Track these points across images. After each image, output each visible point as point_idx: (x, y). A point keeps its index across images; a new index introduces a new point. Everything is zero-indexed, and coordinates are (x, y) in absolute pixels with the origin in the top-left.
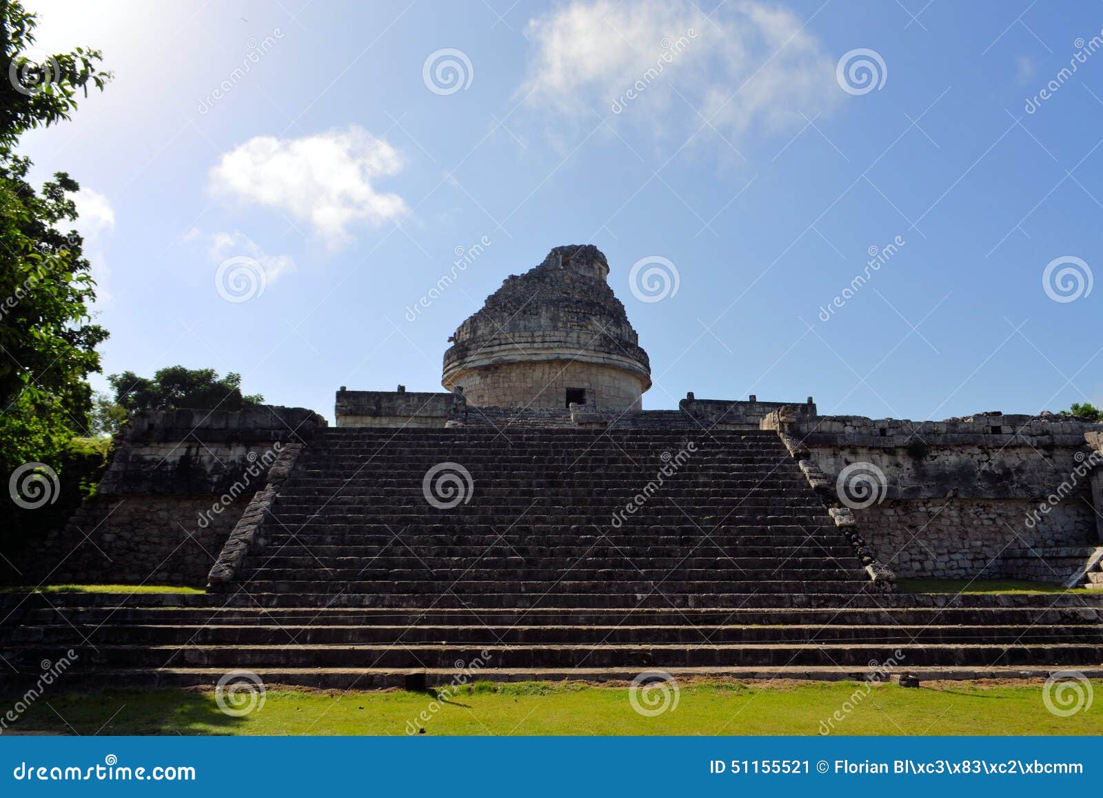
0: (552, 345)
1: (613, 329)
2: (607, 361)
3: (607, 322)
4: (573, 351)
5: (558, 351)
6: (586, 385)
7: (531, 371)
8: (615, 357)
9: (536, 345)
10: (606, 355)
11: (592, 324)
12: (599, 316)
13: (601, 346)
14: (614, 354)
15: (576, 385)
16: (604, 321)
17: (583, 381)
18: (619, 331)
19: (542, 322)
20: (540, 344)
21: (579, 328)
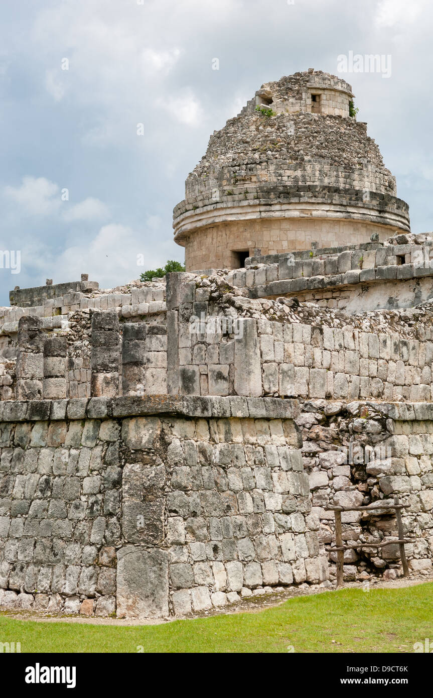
0: (210, 208)
1: (288, 173)
2: (263, 215)
3: (279, 167)
4: (228, 211)
5: (216, 213)
6: (250, 243)
7: (205, 237)
8: (278, 207)
9: (198, 211)
10: (263, 208)
11: (256, 175)
12: (265, 164)
13: (258, 198)
14: (276, 204)
15: (240, 246)
16: (272, 168)
17: (246, 240)
18: (299, 173)
19: (211, 184)
20: (201, 209)
21: (242, 182)
